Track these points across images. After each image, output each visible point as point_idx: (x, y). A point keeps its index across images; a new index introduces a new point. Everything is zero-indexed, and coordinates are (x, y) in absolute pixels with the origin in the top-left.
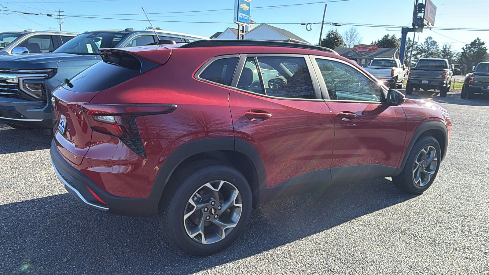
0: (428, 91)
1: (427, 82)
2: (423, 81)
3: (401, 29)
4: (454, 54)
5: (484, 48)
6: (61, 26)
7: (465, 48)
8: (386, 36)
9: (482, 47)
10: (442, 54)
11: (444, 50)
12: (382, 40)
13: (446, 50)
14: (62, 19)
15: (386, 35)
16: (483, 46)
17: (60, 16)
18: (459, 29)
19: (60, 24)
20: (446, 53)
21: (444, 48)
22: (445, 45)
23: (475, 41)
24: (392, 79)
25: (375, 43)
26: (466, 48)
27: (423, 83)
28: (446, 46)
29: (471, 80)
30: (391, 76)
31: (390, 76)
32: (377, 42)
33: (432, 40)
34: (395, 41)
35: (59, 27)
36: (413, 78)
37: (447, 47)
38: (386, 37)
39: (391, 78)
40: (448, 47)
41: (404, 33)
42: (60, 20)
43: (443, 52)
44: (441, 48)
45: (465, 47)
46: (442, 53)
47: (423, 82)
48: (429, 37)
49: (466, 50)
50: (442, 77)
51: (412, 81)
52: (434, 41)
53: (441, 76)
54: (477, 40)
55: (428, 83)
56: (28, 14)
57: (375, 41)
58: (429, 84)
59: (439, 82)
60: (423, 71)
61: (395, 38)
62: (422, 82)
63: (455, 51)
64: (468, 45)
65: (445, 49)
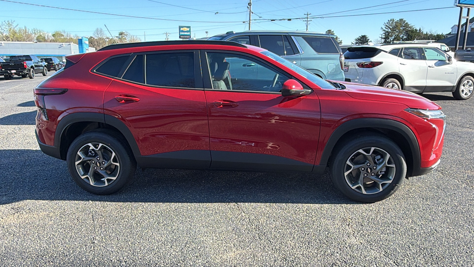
6: (308, 27)
14: (309, 21)
17: (307, 18)
19: (307, 26)
35: (306, 28)
42: (307, 22)
56: (274, 20)
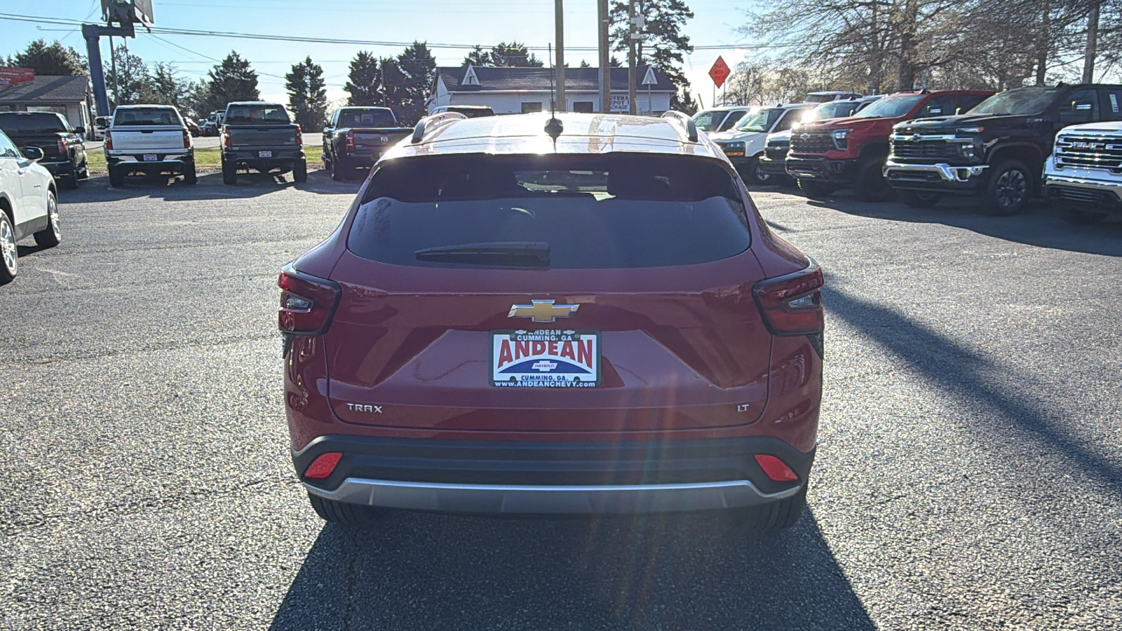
0: (270, 171)
1: (268, 154)
2: (260, 152)
3: (80, 28)
4: (184, 85)
5: (251, 72)
7: (214, 74)
8: (35, 45)
9: (245, 71)
10: (158, 86)
11: (158, 77)
12: (26, 54)
13: (164, 78)
15: (35, 43)
16: (249, 70)
18: (211, 33)
20: (166, 85)
21: (157, 71)
22: (160, 66)
23: (230, 59)
24: (189, 153)
25: (9, 60)
26: (217, 74)
27: (260, 156)
28: (162, 68)
29: (349, 143)
30: (185, 148)
31: (183, 146)
32: (14, 59)
33: (130, 53)
34: (64, 57)
36: (237, 148)
37: (163, 70)
38: (37, 46)
39: (186, 150)
40: (166, 70)
41: (91, 39)
43: (158, 80)
44: (152, 73)
45: (214, 71)
46: (157, 84)
47: (261, 154)
48: (120, 47)
49: (217, 77)
50: (296, 140)
51: (238, 154)
52: (133, 57)
53: (293, 139)
54: (233, 56)
55: (271, 156)
57: (9, 57)
58: (274, 158)
59: (292, 153)
60: (256, 131)
61: (62, 48)
62: (258, 154)
63: (184, 80)
64: (219, 67)
65: (161, 75)
